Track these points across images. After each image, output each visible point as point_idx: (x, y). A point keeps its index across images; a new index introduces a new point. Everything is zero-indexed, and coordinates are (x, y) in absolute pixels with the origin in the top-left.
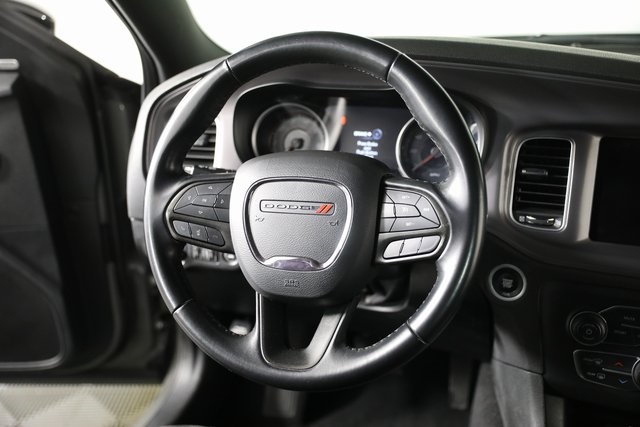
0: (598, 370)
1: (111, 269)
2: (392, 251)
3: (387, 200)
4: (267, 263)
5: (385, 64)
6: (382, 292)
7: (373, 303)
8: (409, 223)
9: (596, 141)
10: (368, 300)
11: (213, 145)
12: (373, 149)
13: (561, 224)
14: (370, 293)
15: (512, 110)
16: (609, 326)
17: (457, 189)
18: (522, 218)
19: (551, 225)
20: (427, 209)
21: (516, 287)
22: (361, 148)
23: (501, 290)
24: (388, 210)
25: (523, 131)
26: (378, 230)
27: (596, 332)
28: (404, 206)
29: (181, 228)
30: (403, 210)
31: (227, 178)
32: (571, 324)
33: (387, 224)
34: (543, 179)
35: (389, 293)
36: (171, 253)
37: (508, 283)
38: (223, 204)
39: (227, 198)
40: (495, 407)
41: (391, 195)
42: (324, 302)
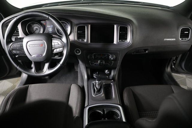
0: (93, 64)
1: (3, 57)
2: (55, 51)
3: (53, 42)
4: (33, 56)
5: (48, 17)
7: (57, 57)
8: (57, 46)
9: (90, 26)
10: (56, 57)
11: (18, 32)
12: (51, 29)
13: (85, 41)
14: (56, 55)
15: (75, 21)
16: (94, 57)
17: (64, 39)
18: (79, 40)
19: (84, 41)
20: (60, 43)
21: (79, 52)
22: (49, 29)
23: (77, 53)
24: (53, 44)
25: (77, 25)
27: (92, 58)
28: (56, 42)
29: (14, 52)
30: (56, 44)
32: (88, 57)
33: (53, 46)
34: (82, 33)
35: (59, 55)
37: (78, 52)
38: (22, 46)
39: (22, 45)
42: (45, 61)
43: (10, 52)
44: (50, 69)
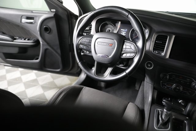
0: (165, 86)
1: (70, 53)
2: (124, 55)
3: (125, 44)
4: (97, 55)
5: (128, 14)
6: (123, 64)
7: (121, 66)
8: (128, 50)
9: (174, 36)
10: (120, 65)
11: (91, 29)
12: (125, 33)
13: (163, 54)
14: (121, 64)
15: (156, 27)
16: (169, 77)
17: (140, 44)
18: (155, 52)
19: (161, 54)
20: (133, 47)
21: (151, 66)
22: (122, 33)
23: (148, 66)
24: (124, 47)
25: (157, 32)
26: (122, 51)
27: (166, 78)
28: (128, 46)
29: (81, 46)
30: (128, 47)
31: (92, 36)
32: (161, 75)
33: (124, 49)
34: (161, 44)
35: (125, 64)
36: (79, 51)
37: (149, 65)
38: (90, 42)
39: (91, 41)
40: (144, 90)
41: (125, 43)
43: (78, 46)
44: (112, 75)
